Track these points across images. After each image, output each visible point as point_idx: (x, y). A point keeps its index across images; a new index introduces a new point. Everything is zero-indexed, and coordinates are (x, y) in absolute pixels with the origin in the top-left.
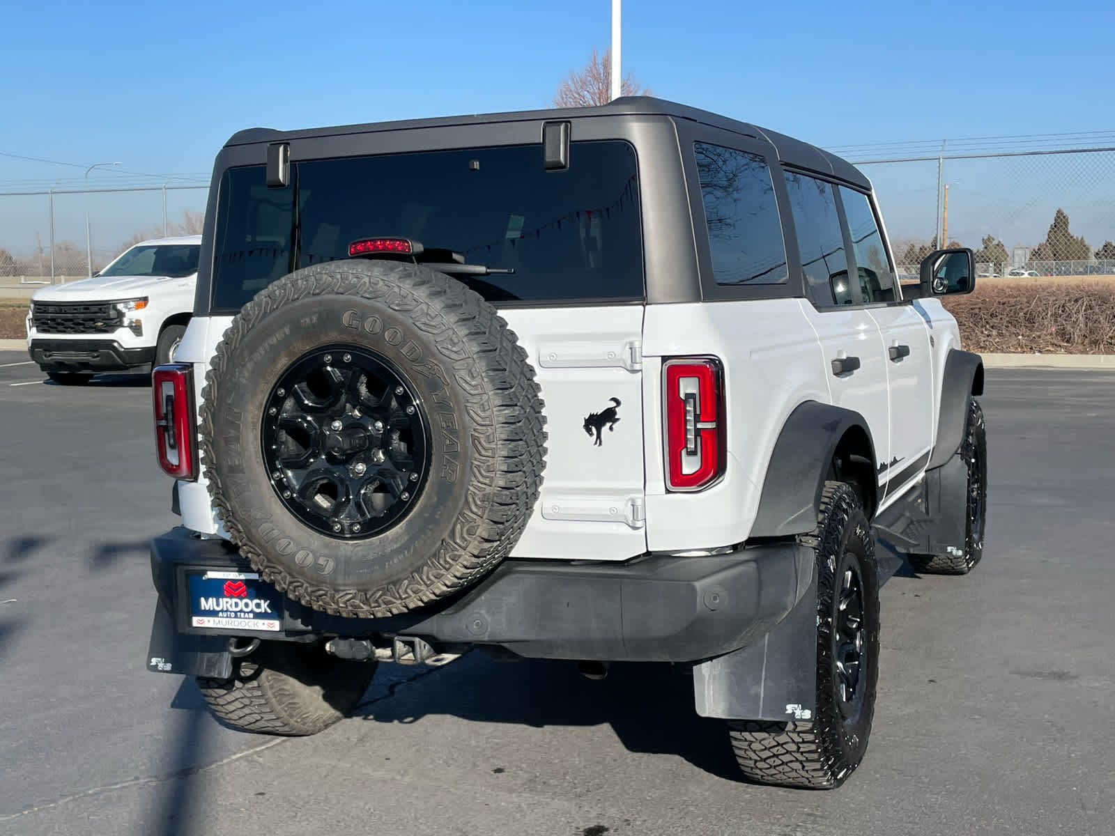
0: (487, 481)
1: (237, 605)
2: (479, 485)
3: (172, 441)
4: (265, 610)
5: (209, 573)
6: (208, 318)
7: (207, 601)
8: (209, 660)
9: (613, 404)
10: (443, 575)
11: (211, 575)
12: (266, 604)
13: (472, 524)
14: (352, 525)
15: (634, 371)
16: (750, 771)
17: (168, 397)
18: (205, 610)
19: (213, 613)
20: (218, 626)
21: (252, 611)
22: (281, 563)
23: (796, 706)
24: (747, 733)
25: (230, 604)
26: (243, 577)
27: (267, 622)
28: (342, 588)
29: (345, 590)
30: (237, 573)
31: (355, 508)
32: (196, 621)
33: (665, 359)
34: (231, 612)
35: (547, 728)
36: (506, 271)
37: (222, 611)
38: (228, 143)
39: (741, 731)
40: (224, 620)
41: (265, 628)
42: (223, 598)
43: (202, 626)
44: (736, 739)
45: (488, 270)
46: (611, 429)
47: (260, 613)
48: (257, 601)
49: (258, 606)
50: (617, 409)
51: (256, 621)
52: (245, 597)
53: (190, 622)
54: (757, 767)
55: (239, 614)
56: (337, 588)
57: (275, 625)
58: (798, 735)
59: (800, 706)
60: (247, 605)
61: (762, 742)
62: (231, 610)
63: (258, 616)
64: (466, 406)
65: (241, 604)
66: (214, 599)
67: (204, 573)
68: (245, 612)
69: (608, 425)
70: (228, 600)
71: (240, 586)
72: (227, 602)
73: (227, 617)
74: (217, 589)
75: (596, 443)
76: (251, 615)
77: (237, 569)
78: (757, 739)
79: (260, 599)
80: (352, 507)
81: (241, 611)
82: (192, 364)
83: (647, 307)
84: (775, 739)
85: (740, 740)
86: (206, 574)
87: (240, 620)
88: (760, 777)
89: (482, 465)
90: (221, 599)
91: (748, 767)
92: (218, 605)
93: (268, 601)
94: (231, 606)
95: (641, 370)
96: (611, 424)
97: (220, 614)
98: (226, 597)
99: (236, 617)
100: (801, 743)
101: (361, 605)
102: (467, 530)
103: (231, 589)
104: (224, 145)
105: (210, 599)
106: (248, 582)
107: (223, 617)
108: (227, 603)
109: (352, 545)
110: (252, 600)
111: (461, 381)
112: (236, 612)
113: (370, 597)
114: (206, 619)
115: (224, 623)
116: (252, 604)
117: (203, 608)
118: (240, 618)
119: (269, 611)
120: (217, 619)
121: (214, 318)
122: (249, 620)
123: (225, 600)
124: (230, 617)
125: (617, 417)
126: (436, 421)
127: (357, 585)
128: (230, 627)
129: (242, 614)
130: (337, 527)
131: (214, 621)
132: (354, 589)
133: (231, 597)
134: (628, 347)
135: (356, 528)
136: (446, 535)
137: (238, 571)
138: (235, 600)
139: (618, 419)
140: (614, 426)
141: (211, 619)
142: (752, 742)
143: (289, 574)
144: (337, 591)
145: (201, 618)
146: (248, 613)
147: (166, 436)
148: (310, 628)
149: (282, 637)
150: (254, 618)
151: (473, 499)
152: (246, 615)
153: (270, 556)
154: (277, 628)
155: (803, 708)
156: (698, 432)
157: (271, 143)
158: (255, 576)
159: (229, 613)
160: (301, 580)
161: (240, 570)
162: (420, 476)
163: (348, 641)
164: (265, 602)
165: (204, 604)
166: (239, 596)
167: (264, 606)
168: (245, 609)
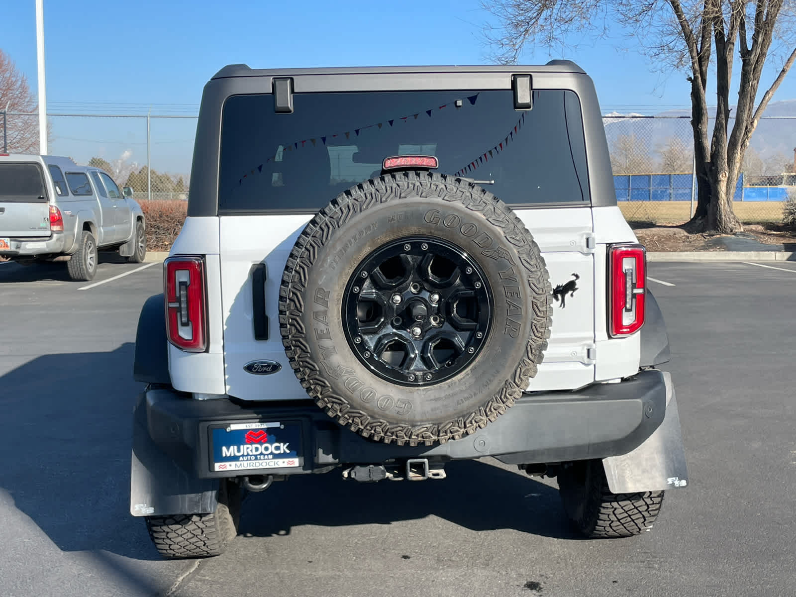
0: (539, 335)
1: (257, 449)
2: (535, 338)
3: (184, 319)
4: (284, 450)
5: (232, 425)
6: (215, 219)
7: (228, 449)
9: (574, 278)
10: (501, 407)
11: (234, 427)
12: (286, 446)
13: (527, 367)
14: (424, 375)
15: (587, 254)
16: (603, 530)
17: (181, 283)
18: (226, 456)
19: (235, 458)
20: (240, 468)
21: (271, 453)
22: (364, 409)
23: (674, 478)
24: (616, 503)
25: (250, 449)
26: (265, 426)
27: (286, 460)
28: (419, 424)
29: (419, 426)
30: (259, 424)
31: (420, 361)
32: (218, 467)
33: (609, 245)
34: (251, 456)
36: (488, 182)
37: (243, 456)
38: (215, 75)
39: (611, 502)
40: (245, 463)
41: (285, 465)
42: (243, 445)
43: (224, 470)
44: (604, 508)
45: (475, 182)
46: (572, 295)
47: (280, 454)
48: (277, 444)
49: (278, 448)
50: (576, 281)
51: (276, 460)
52: (265, 442)
53: (211, 468)
54: (610, 526)
55: (258, 457)
56: (415, 424)
57: (296, 462)
58: (651, 500)
59: (677, 478)
60: (266, 449)
61: (624, 508)
62: (251, 453)
63: (276, 456)
64: (529, 281)
65: (261, 448)
66: (236, 447)
68: (264, 455)
69: (570, 292)
70: (249, 446)
71: (261, 433)
72: (248, 448)
73: (247, 460)
74: (239, 438)
75: (561, 306)
76: (271, 457)
77: (258, 420)
78: (621, 506)
79: (280, 443)
80: (418, 361)
81: (261, 454)
82: (203, 256)
83: (593, 208)
84: (634, 504)
85: (608, 508)
86: (230, 426)
87: (261, 462)
89: (538, 323)
90: (242, 447)
92: (239, 451)
93: (288, 444)
94: (251, 451)
95: (593, 254)
96: (572, 292)
97: (241, 458)
98: (246, 444)
99: (256, 459)
100: (651, 504)
101: (431, 435)
102: (523, 372)
103: (252, 437)
104: (211, 78)
105: (232, 447)
106: (269, 430)
107: (244, 460)
108: (246, 449)
109: (423, 390)
110: (272, 444)
111: (524, 262)
112: (256, 456)
113: (441, 429)
114: (227, 464)
115: (246, 465)
116: (272, 448)
117: (224, 455)
118: (260, 459)
119: (288, 451)
120: (238, 463)
121: (223, 218)
122: (269, 461)
123: (246, 446)
124: (251, 460)
125: (576, 287)
126: (500, 290)
127: (432, 420)
128: (252, 468)
129: (262, 457)
130: (412, 378)
131: (236, 464)
132: (429, 424)
133: (251, 444)
134: (585, 237)
135: (429, 376)
136: (509, 377)
137: (259, 422)
138: (255, 446)
139: (577, 289)
140: (573, 294)
141: (233, 463)
142: (616, 508)
143: (371, 416)
144: (413, 426)
145: (223, 464)
146: (268, 455)
147: (179, 314)
148: (338, 460)
149: (301, 471)
150: (273, 458)
151: (531, 349)
152: (266, 457)
153: (355, 404)
154: (297, 465)
155: (680, 480)
156: (634, 296)
157: (273, 77)
158: (277, 425)
159: (249, 457)
160: (381, 420)
161: (262, 421)
162: (483, 334)
163: (368, 468)
164: (284, 444)
165: (225, 451)
166: (260, 442)
167: (283, 447)
168: (264, 452)
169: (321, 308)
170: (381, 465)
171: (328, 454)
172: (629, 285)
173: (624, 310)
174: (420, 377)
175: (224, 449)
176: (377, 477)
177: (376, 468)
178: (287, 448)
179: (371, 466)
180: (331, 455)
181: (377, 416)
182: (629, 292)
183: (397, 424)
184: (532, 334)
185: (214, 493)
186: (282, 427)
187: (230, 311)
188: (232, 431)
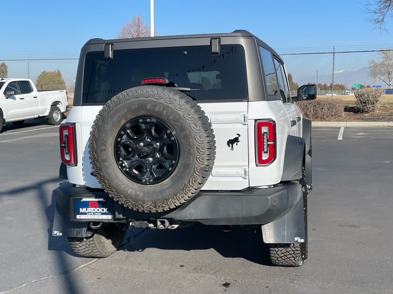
0: (202, 163)
1: (94, 210)
2: (199, 164)
3: (67, 151)
4: (106, 211)
5: (83, 199)
6: (81, 107)
7: (82, 209)
8: (77, 231)
9: (238, 136)
10: (184, 196)
11: (84, 200)
13: (196, 178)
14: (150, 179)
15: (245, 125)
16: (275, 262)
17: (66, 135)
18: (82, 213)
19: (85, 214)
20: (87, 218)
21: (100, 212)
22: (122, 194)
23: (298, 238)
24: (277, 248)
25: (91, 210)
26: (97, 200)
27: (106, 216)
29: (147, 203)
30: (95, 199)
31: (149, 173)
32: (78, 217)
33: (256, 120)
34: (92, 213)
35: (192, 251)
36: (197, 90)
37: (88, 213)
38: (86, 44)
39: (274, 248)
41: (106, 218)
43: (81, 218)
44: (272, 250)
45: (191, 90)
46: (237, 144)
47: (104, 213)
49: (103, 210)
50: (239, 138)
51: (102, 216)
52: (98, 207)
53: (76, 217)
54: (278, 260)
55: (95, 213)
57: (110, 217)
58: (295, 248)
59: (300, 238)
60: (98, 210)
61: (281, 251)
62: (92, 212)
63: (103, 214)
64: (195, 137)
65: (96, 210)
66: (85, 208)
67: (82, 199)
68: (97, 213)
69: (236, 143)
70: (91, 208)
71: (96, 203)
72: (90, 209)
73: (90, 215)
74: (87, 205)
75: (231, 150)
76: (100, 214)
77: (94, 197)
78: (279, 250)
79: (104, 208)
80: (148, 173)
81: (96, 212)
82: (75, 123)
83: (249, 102)
84: (286, 250)
85: (273, 251)
87: (96, 216)
88: (277, 263)
89: (200, 157)
90: (88, 208)
91: (274, 260)
92: (87, 210)
93: (107, 209)
94: (92, 211)
95: (248, 124)
96: (237, 143)
97: (88, 214)
98: (90, 208)
99: (94, 214)
100: (295, 251)
101: (153, 208)
102: (194, 180)
103: (92, 204)
104: (84, 44)
105: (84, 208)
106: (99, 202)
108: (90, 210)
109: (149, 186)
110: (100, 208)
111: (192, 128)
113: (157, 205)
114: (82, 216)
115: (89, 217)
116: (100, 210)
117: (81, 212)
118: (96, 215)
119: (107, 212)
120: (86, 216)
121: (83, 107)
122: (99, 216)
124: (92, 215)
125: (239, 140)
126: (183, 142)
127: (152, 201)
128: (92, 218)
129: (96, 214)
130: (144, 181)
131: (85, 216)
132: (151, 202)
134: (243, 116)
135: (151, 180)
136: (186, 182)
137: (95, 198)
138: (93, 208)
139: (239, 141)
140: (238, 144)
141: (84, 216)
142: (277, 251)
143: (125, 198)
144: (144, 203)
145: (80, 215)
146: (99, 213)
147: (65, 149)
148: (125, 217)
149: (112, 221)
151: (197, 169)
152: (98, 214)
153: (118, 192)
154: (111, 218)
155: (301, 239)
156: (268, 145)
157: (105, 44)
158: (102, 200)
159: (91, 213)
160: (130, 200)
161: (96, 198)
162: (176, 162)
163: (139, 222)
164: (105, 209)
165: (81, 210)
166: (95, 207)
167: (105, 210)
168: (98, 212)
169: (104, 148)
170: (146, 221)
171: (120, 214)
172: (265, 140)
173: (263, 152)
174: (147, 181)
175: (81, 209)
176: (144, 226)
177: (143, 222)
178: (107, 210)
179: (141, 221)
180: (121, 215)
181: (128, 198)
182: (265, 143)
183: (137, 202)
184: (197, 162)
185: (86, 228)
186: (104, 201)
187: (85, 148)
188: (83, 201)
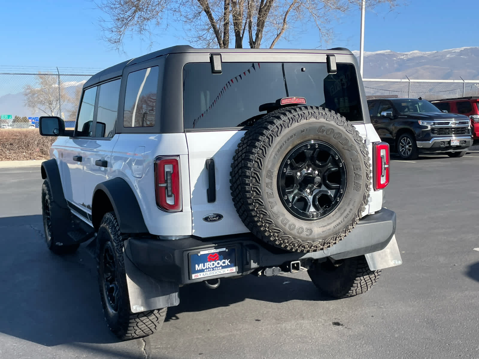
1: (213, 264)
3: (170, 193)
4: (228, 264)
6: (183, 134)
7: (199, 266)
11: (202, 253)
12: (228, 261)
14: (317, 214)
16: (352, 292)
17: (168, 172)
19: (202, 271)
20: (206, 276)
21: (221, 266)
25: (210, 265)
26: (218, 250)
27: (229, 269)
28: (316, 240)
30: (215, 250)
32: (194, 276)
33: (373, 143)
34: (210, 268)
37: (206, 269)
40: (208, 273)
41: (229, 272)
42: (206, 262)
43: (197, 278)
47: (226, 265)
48: (224, 261)
49: (224, 263)
51: (224, 270)
52: (218, 260)
53: (190, 277)
55: (214, 268)
56: (314, 240)
57: (234, 269)
60: (218, 263)
62: (210, 267)
65: (216, 264)
68: (217, 267)
70: (209, 263)
71: (216, 255)
72: (209, 264)
73: (209, 271)
74: (204, 259)
76: (221, 268)
77: (214, 248)
79: (225, 260)
80: (312, 207)
81: (216, 267)
82: (179, 156)
86: (200, 253)
87: (216, 271)
90: (206, 264)
92: (204, 266)
93: (229, 260)
94: (211, 266)
97: (205, 270)
98: (208, 262)
99: (213, 270)
103: (212, 258)
105: (200, 265)
106: (220, 253)
107: (207, 271)
108: (208, 264)
112: (213, 268)
114: (199, 274)
116: (221, 263)
117: (197, 269)
119: (229, 264)
120: (204, 273)
121: (187, 134)
122: (220, 270)
123: (208, 263)
124: (211, 271)
127: (323, 237)
129: (216, 268)
130: (311, 216)
132: (321, 240)
133: (210, 262)
134: (364, 139)
135: (319, 215)
136: (356, 212)
137: (214, 249)
138: (212, 262)
141: (202, 274)
143: (294, 238)
144: (313, 241)
145: (196, 274)
146: (219, 267)
147: (166, 190)
149: (236, 274)
150: (222, 268)
152: (218, 268)
153: (286, 232)
154: (235, 271)
155: (398, 261)
156: (385, 168)
157: (209, 53)
158: (224, 249)
159: (209, 269)
160: (299, 240)
161: (216, 248)
162: (343, 191)
163: (272, 269)
164: (228, 260)
165: (197, 267)
166: (214, 260)
167: (227, 262)
168: (218, 266)
172: (383, 163)
173: (381, 176)
174: (315, 215)
175: (197, 266)
177: (276, 268)
178: (229, 262)
179: (274, 267)
180: (257, 263)
181: (297, 238)
182: (383, 166)
184: (366, 189)
185: (177, 294)
186: (227, 250)
187: (195, 187)
188: (201, 255)
